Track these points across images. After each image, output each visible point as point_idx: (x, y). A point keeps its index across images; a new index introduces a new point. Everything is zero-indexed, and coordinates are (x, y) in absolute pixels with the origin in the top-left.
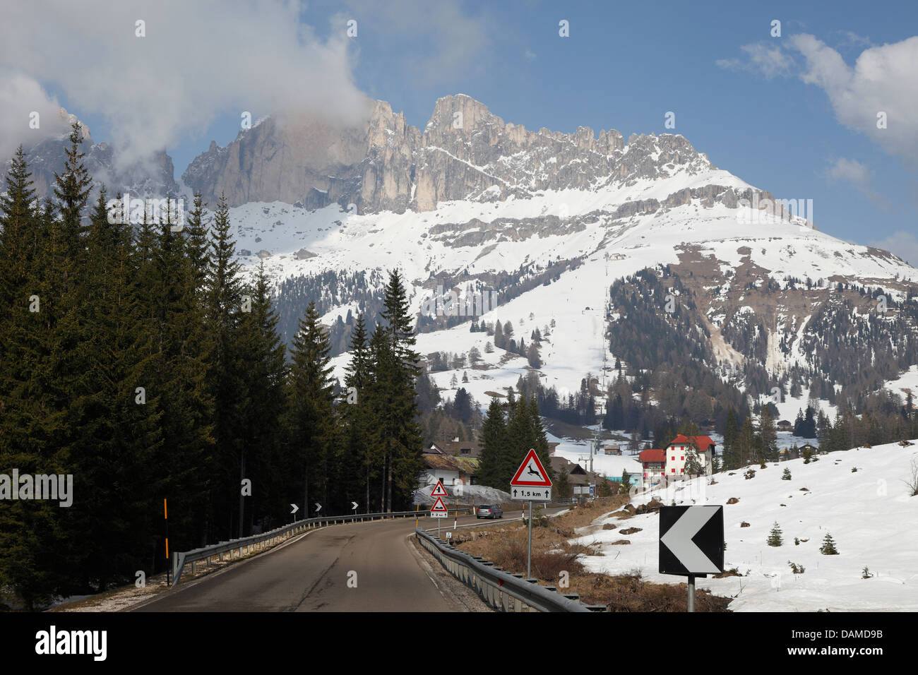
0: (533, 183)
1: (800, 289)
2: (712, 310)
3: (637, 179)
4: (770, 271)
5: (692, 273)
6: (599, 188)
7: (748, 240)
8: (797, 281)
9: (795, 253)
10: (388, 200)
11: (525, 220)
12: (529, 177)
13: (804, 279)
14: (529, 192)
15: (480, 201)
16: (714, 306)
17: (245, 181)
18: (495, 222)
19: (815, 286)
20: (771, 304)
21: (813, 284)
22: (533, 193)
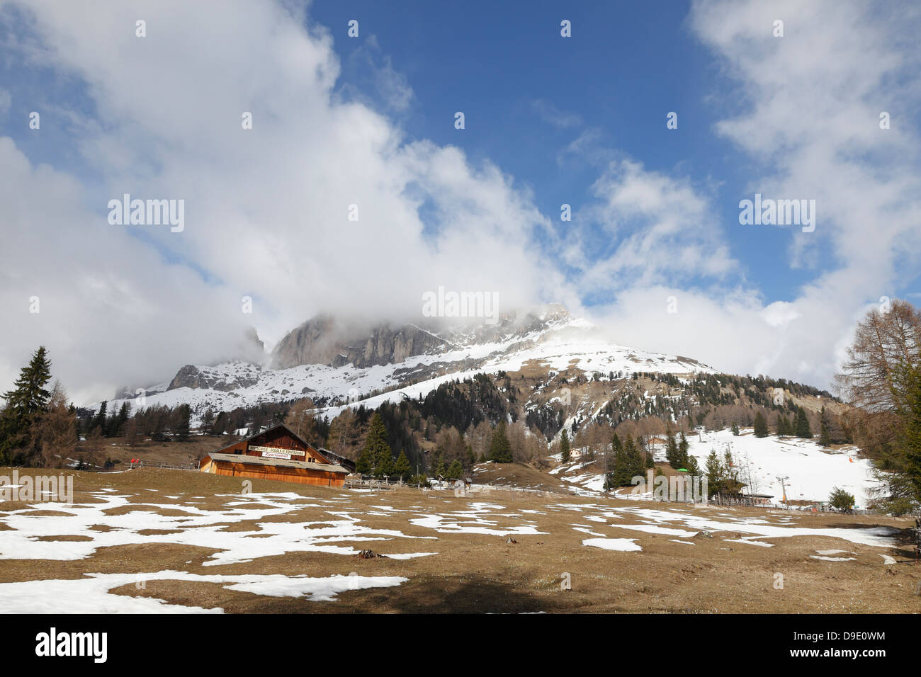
0: (466, 342)
1: (604, 381)
2: (530, 402)
3: (529, 333)
4: (586, 371)
5: (523, 377)
6: (506, 341)
7: (579, 354)
8: (603, 375)
9: (614, 360)
10: (378, 358)
11: (453, 362)
12: (464, 338)
13: (608, 373)
14: (462, 347)
15: (432, 355)
16: (531, 399)
17: (299, 353)
18: (432, 365)
19: (616, 377)
20: (577, 394)
21: (614, 376)
22: (465, 347)
